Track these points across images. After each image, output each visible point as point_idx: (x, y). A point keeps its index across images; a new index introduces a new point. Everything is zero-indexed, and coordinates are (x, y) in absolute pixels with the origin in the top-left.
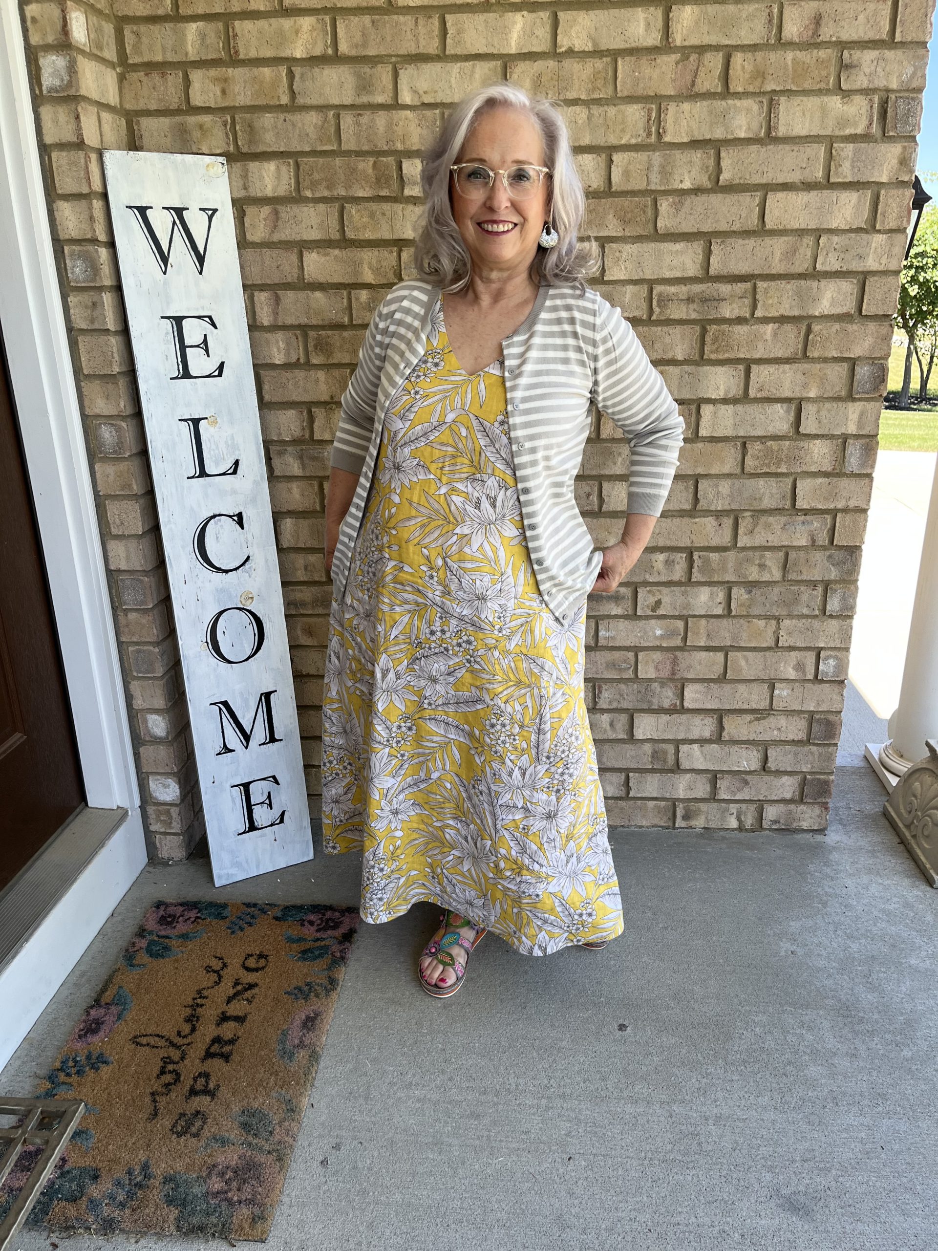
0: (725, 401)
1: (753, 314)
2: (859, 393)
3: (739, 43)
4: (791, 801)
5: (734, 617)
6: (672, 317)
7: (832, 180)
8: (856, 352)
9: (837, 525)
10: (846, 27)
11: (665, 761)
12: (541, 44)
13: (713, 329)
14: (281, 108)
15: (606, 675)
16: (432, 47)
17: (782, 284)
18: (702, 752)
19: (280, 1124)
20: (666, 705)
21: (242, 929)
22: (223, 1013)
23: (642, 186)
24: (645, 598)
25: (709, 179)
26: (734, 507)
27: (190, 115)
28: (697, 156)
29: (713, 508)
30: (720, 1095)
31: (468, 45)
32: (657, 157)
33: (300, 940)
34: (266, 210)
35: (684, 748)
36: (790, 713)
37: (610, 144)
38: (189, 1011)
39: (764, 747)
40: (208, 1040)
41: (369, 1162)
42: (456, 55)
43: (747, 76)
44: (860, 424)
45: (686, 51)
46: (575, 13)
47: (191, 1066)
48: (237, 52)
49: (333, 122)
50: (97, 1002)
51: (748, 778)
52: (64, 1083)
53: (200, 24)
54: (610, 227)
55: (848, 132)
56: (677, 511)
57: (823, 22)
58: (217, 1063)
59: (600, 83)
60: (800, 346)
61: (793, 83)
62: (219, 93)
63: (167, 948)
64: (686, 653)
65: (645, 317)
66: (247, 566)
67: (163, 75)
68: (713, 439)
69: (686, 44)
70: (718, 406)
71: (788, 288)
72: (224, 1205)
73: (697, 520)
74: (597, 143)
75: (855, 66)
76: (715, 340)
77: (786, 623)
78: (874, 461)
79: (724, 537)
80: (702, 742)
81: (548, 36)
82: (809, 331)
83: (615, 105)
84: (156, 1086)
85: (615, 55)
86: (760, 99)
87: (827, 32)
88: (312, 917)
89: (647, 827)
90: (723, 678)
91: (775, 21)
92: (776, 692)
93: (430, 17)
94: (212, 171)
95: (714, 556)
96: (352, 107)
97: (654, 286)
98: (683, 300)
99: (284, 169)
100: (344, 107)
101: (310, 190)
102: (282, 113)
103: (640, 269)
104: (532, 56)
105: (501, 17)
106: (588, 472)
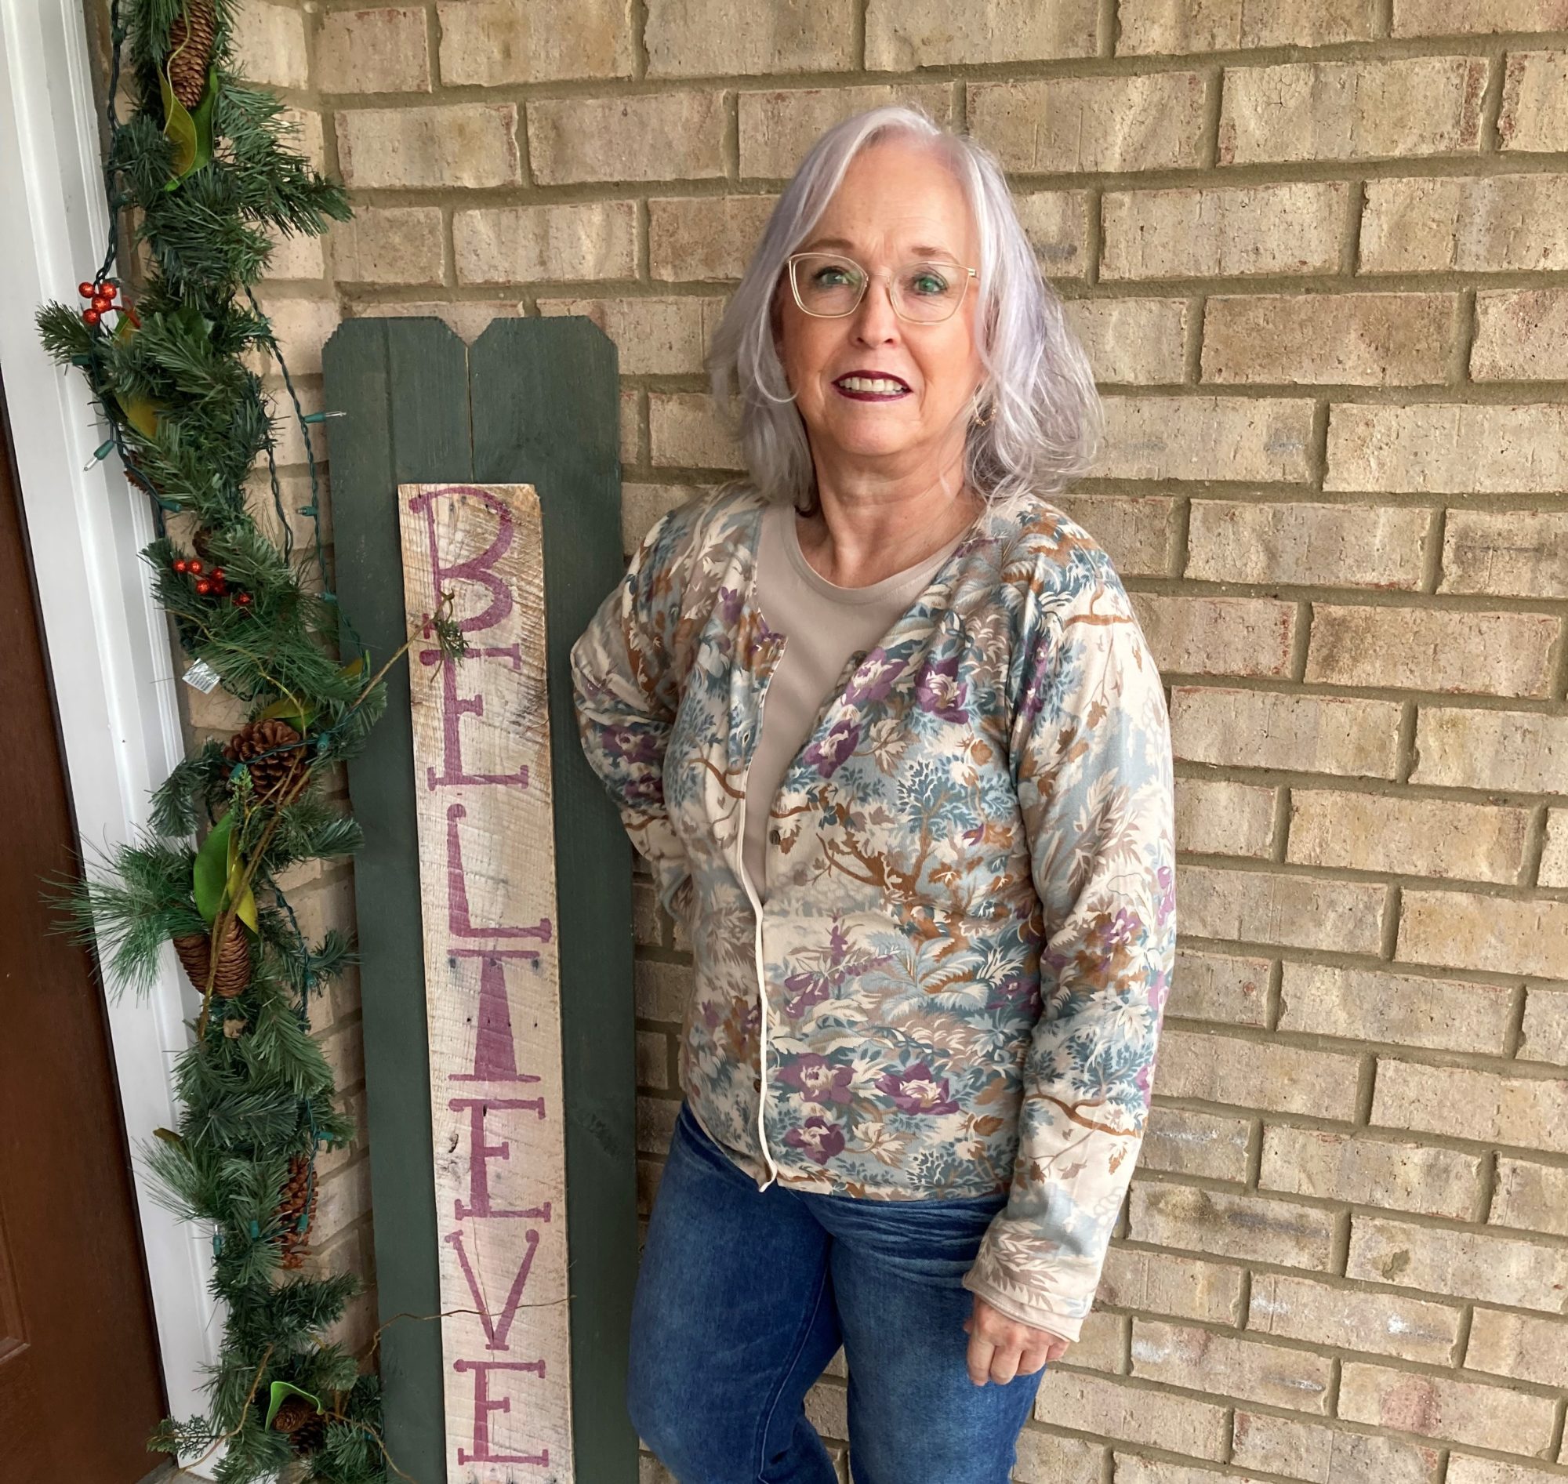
6: (1490, 590)
14: (619, 85)
15: (1265, 1396)
23: (1441, 261)
24: (1371, 1242)
27: (444, 103)
32: (1484, 191)
37: (1363, 158)
49: (723, 115)
54: (1349, 364)
56: (1465, 1054)
59: (1348, 7)
62: (497, 55)
64: (1460, 1386)
65: (1420, 586)
67: (391, 17)
74: (1331, 156)
83: (1383, 60)
90: (1548, 1460)
95: (1552, 1175)
96: (766, 79)
97: (1449, 511)
98: (1526, 550)
99: (620, 221)
100: (748, 80)
101: (670, 267)
102: (621, 96)
103: (1418, 469)
106: (1250, 937)
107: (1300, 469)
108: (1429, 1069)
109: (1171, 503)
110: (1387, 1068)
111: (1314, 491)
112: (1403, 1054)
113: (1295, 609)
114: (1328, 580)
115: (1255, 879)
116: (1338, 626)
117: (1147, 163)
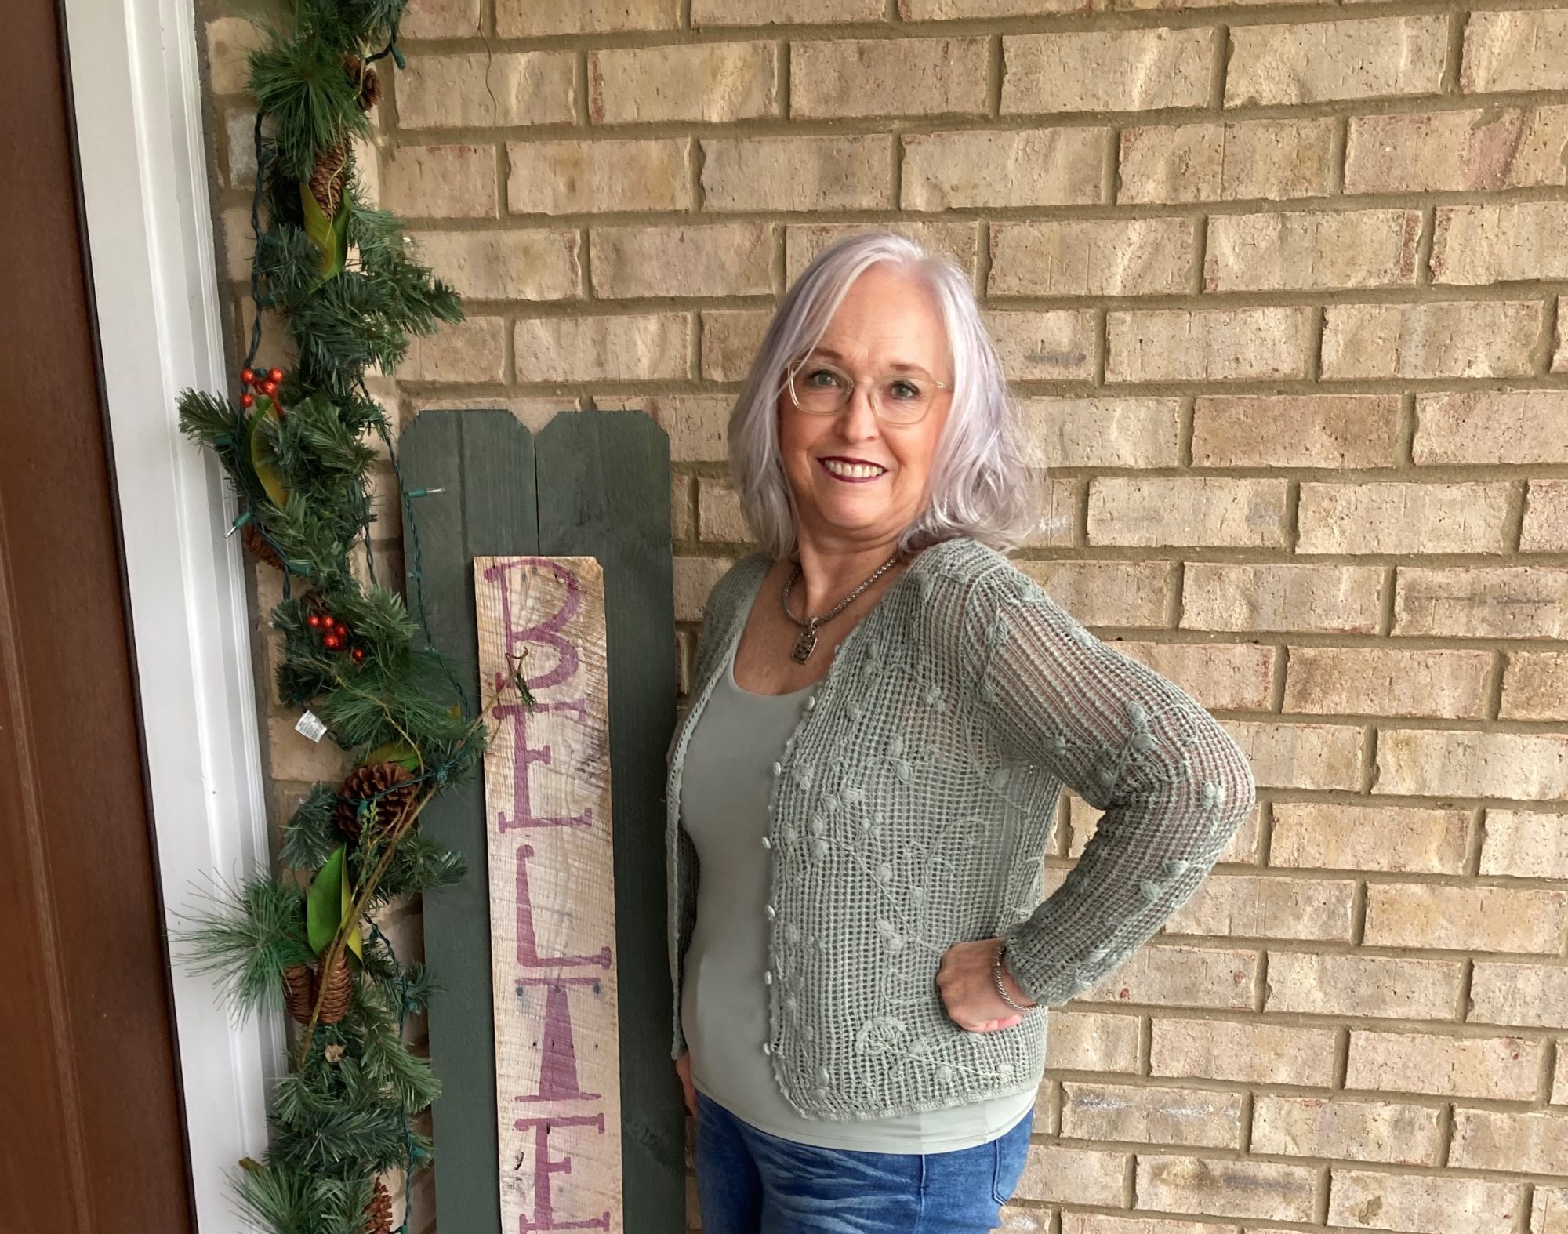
0: (1540, 806)
6: (1433, 632)
12: (1192, 93)
13: (1520, 659)
14: (676, 217)
16: (973, 99)
23: (1387, 370)
24: (1347, 1193)
25: (1531, 359)
26: (1549, 1022)
27: (510, 229)
28: (1507, 313)
29: (1503, 1021)
31: (1046, 96)
32: (1420, 315)
34: (635, 405)
37: (1322, 288)
42: (1020, 116)
45: (1496, 103)
46: (1268, 28)
48: (600, 112)
49: (772, 243)
53: (535, 56)
54: (1315, 451)
56: (1424, 1021)
59: (1309, 168)
62: (562, 187)
65: (1377, 630)
67: (462, 152)
68: (1514, 882)
69: (1497, 88)
70: (1525, 814)
73: (1467, 1043)
74: (1297, 287)
76: (1526, 681)
79: (1523, 1083)
81: (1208, 76)
83: (1338, 211)
85: (1345, 112)
93: (973, 42)
95: (1500, 1120)
96: (812, 215)
97: (1399, 568)
98: (1461, 599)
99: (674, 329)
100: (797, 215)
101: (720, 369)
102: (678, 225)
103: (1373, 534)
104: (1172, 116)
105: (1114, 39)
106: (1238, 932)
108: (1393, 1037)
109: (1167, 566)
110: (1359, 1038)
111: (1290, 555)
112: (1373, 1025)
113: (1273, 652)
114: (1303, 627)
115: (1242, 881)
116: (1310, 664)
117: (1145, 289)
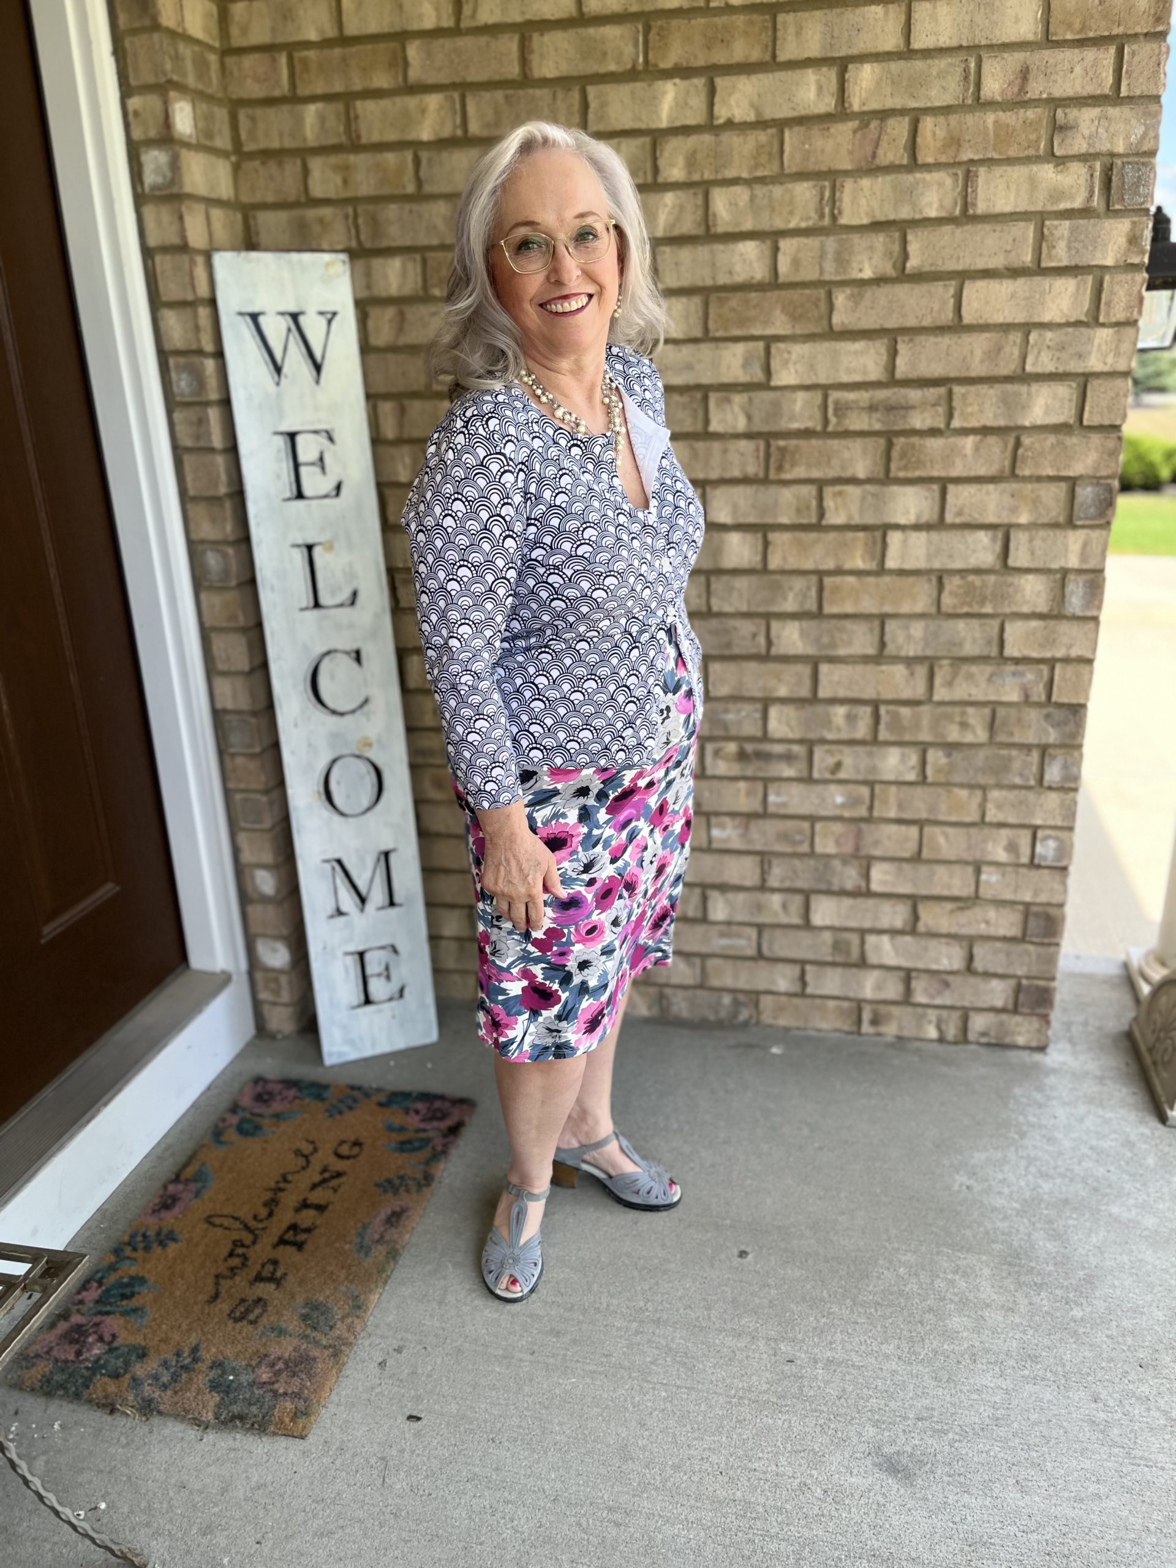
0: (917, 527)
1: (948, 424)
2: (1080, 519)
3: (929, 105)
4: (1003, 1010)
5: (932, 784)
6: (850, 428)
7: (1044, 265)
8: (1078, 469)
9: (1056, 678)
10: (1060, 81)
11: (848, 953)
12: (695, 116)
13: (900, 442)
14: (406, 198)
15: (779, 848)
17: (983, 389)
18: (893, 946)
19: (342, 1319)
20: (849, 885)
21: (340, 1113)
22: (305, 1200)
23: (815, 276)
24: (822, 759)
25: (894, 267)
26: (929, 653)
27: (310, 208)
28: (879, 241)
29: (903, 653)
30: (838, 1337)
32: (831, 243)
33: (402, 1129)
34: (390, 312)
35: (871, 939)
36: (1000, 903)
37: (775, 229)
38: (269, 1195)
39: (969, 942)
40: (284, 1226)
41: (429, 1368)
43: (939, 144)
44: (1084, 557)
45: (866, 117)
46: (734, 78)
47: (261, 1251)
48: (358, 137)
50: (177, 1179)
51: (950, 978)
52: (129, 1258)
53: (320, 105)
54: (778, 324)
55: (1063, 206)
56: (860, 656)
57: (1031, 77)
58: (290, 1250)
59: (763, 159)
60: (1007, 463)
61: (995, 150)
62: (340, 183)
63: (258, 1128)
64: (872, 827)
65: (819, 428)
66: (366, 708)
67: (280, 164)
68: (902, 573)
69: (865, 108)
70: (909, 533)
71: (991, 393)
72: (269, 1396)
73: (885, 667)
74: (761, 228)
75: (1071, 128)
76: (903, 455)
77: (995, 794)
78: (1101, 601)
79: (918, 689)
80: (893, 932)
81: (704, 107)
82: (1018, 444)
83: (781, 183)
84: (222, 1269)
85: (781, 125)
86: (954, 171)
87: (1036, 88)
88: (420, 1106)
89: (828, 1031)
90: (917, 858)
91: (972, 77)
92: (984, 877)
93: (569, 90)
94: (332, 271)
95: (905, 711)
97: (829, 392)
98: (865, 408)
99: (410, 266)
102: (408, 203)
103: (813, 372)
104: (685, 130)
105: (649, 86)
106: (754, 609)
107: (758, 375)
108: (844, 666)
109: (699, 396)
110: (824, 668)
111: (765, 386)
112: (832, 660)
113: (762, 444)
114: (776, 429)
115: (753, 580)
116: (783, 450)
117: (676, 232)
